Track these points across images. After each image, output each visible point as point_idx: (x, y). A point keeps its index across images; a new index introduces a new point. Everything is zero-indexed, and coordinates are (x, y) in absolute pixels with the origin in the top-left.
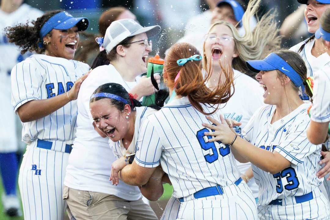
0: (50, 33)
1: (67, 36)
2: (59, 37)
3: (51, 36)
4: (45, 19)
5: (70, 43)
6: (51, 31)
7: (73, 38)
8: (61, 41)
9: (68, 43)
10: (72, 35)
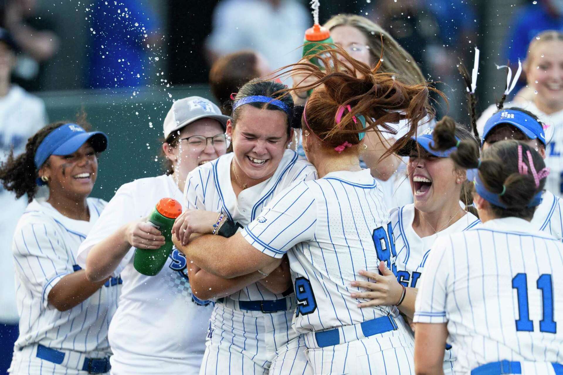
0: (47, 163)
1: (74, 164)
2: (60, 167)
3: (49, 166)
4: (39, 140)
5: (80, 174)
6: (48, 158)
7: (84, 166)
8: (64, 173)
9: (77, 174)
10: (81, 163)
